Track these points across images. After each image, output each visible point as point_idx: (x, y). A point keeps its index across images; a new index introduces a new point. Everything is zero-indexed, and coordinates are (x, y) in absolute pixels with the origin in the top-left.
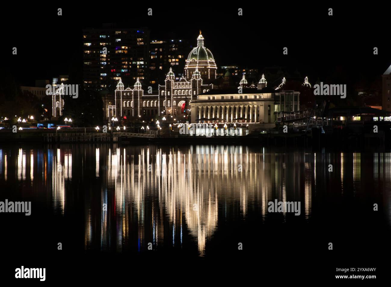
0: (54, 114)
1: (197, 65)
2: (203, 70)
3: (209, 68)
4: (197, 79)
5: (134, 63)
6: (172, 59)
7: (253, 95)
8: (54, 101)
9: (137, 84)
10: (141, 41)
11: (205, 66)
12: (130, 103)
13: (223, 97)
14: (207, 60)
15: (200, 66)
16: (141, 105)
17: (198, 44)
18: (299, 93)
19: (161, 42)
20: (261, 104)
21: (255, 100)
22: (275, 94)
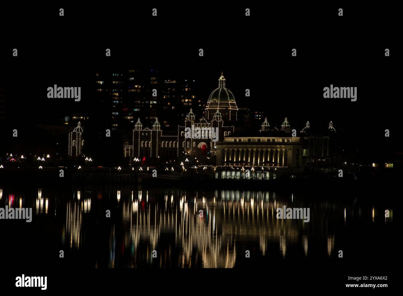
0: (70, 153)
1: (218, 106)
2: (224, 112)
3: (230, 110)
4: (218, 120)
5: (147, 102)
6: (185, 99)
7: (281, 138)
8: (70, 139)
9: (156, 125)
10: (154, 81)
11: (225, 107)
12: (148, 144)
13: (249, 140)
14: (229, 101)
15: (221, 107)
16: (160, 145)
17: (219, 85)
18: (328, 137)
19: (174, 82)
20: (290, 148)
21: (283, 143)
22: (304, 138)
